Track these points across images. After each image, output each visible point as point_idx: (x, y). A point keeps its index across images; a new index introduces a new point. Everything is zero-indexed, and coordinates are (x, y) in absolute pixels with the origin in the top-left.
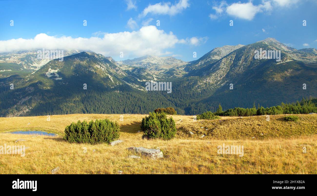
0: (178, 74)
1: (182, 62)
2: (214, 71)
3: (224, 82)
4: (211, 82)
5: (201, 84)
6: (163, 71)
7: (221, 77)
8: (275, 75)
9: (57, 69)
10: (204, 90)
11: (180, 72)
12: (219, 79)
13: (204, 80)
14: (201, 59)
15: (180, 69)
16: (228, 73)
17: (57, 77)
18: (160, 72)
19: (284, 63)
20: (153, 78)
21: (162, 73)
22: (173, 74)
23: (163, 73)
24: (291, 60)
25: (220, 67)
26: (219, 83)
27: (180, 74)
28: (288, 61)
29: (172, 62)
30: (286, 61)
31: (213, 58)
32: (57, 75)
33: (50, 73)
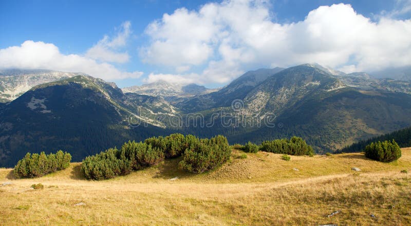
0: (203, 105)
1: (204, 89)
2: (250, 100)
3: (263, 114)
6: (181, 101)
7: (259, 107)
8: (327, 104)
9: (43, 98)
11: (205, 102)
12: (257, 110)
16: (268, 103)
17: (43, 109)
18: (178, 102)
19: (336, 90)
20: (171, 110)
21: (181, 104)
22: (195, 104)
24: (344, 87)
25: (257, 95)
27: (206, 104)
28: (341, 87)
30: (339, 88)
31: (246, 85)
32: (44, 106)
33: (34, 104)
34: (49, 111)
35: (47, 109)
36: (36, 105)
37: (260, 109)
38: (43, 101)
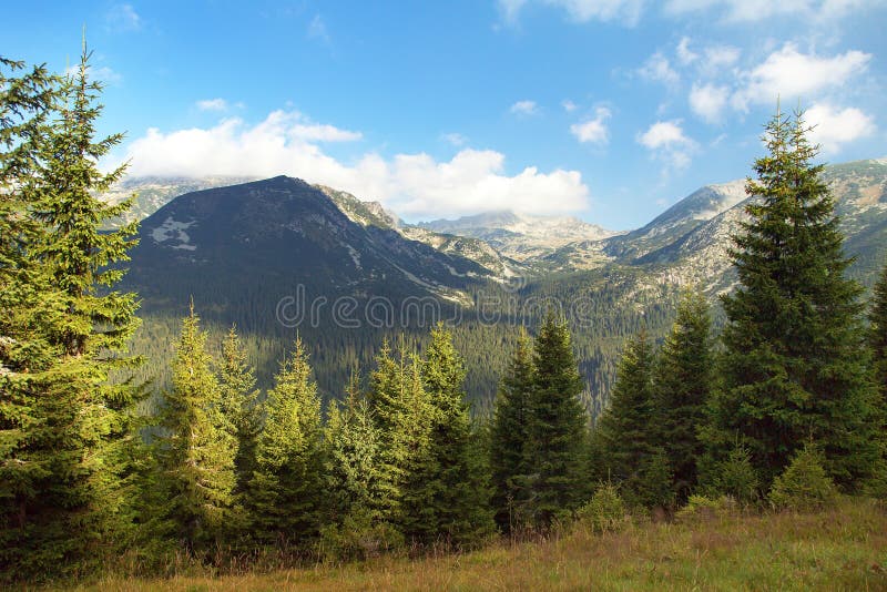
0: (582, 262)
1: (600, 231)
2: (694, 250)
3: (727, 285)
4: (683, 283)
5: (648, 287)
6: (537, 253)
7: (719, 267)
9: (190, 221)
10: (657, 307)
11: (588, 257)
12: (710, 274)
13: (658, 276)
14: (660, 220)
15: (590, 247)
17: (183, 243)
18: (529, 255)
20: (501, 271)
21: (533, 259)
22: (566, 260)
23: (537, 258)
26: (710, 287)
27: (590, 261)
29: (571, 231)
31: (697, 218)
32: (184, 237)
33: (166, 231)
34: (192, 248)
35: (190, 244)
36: (168, 234)
37: (719, 272)
38: (186, 226)
